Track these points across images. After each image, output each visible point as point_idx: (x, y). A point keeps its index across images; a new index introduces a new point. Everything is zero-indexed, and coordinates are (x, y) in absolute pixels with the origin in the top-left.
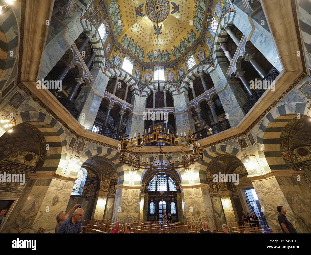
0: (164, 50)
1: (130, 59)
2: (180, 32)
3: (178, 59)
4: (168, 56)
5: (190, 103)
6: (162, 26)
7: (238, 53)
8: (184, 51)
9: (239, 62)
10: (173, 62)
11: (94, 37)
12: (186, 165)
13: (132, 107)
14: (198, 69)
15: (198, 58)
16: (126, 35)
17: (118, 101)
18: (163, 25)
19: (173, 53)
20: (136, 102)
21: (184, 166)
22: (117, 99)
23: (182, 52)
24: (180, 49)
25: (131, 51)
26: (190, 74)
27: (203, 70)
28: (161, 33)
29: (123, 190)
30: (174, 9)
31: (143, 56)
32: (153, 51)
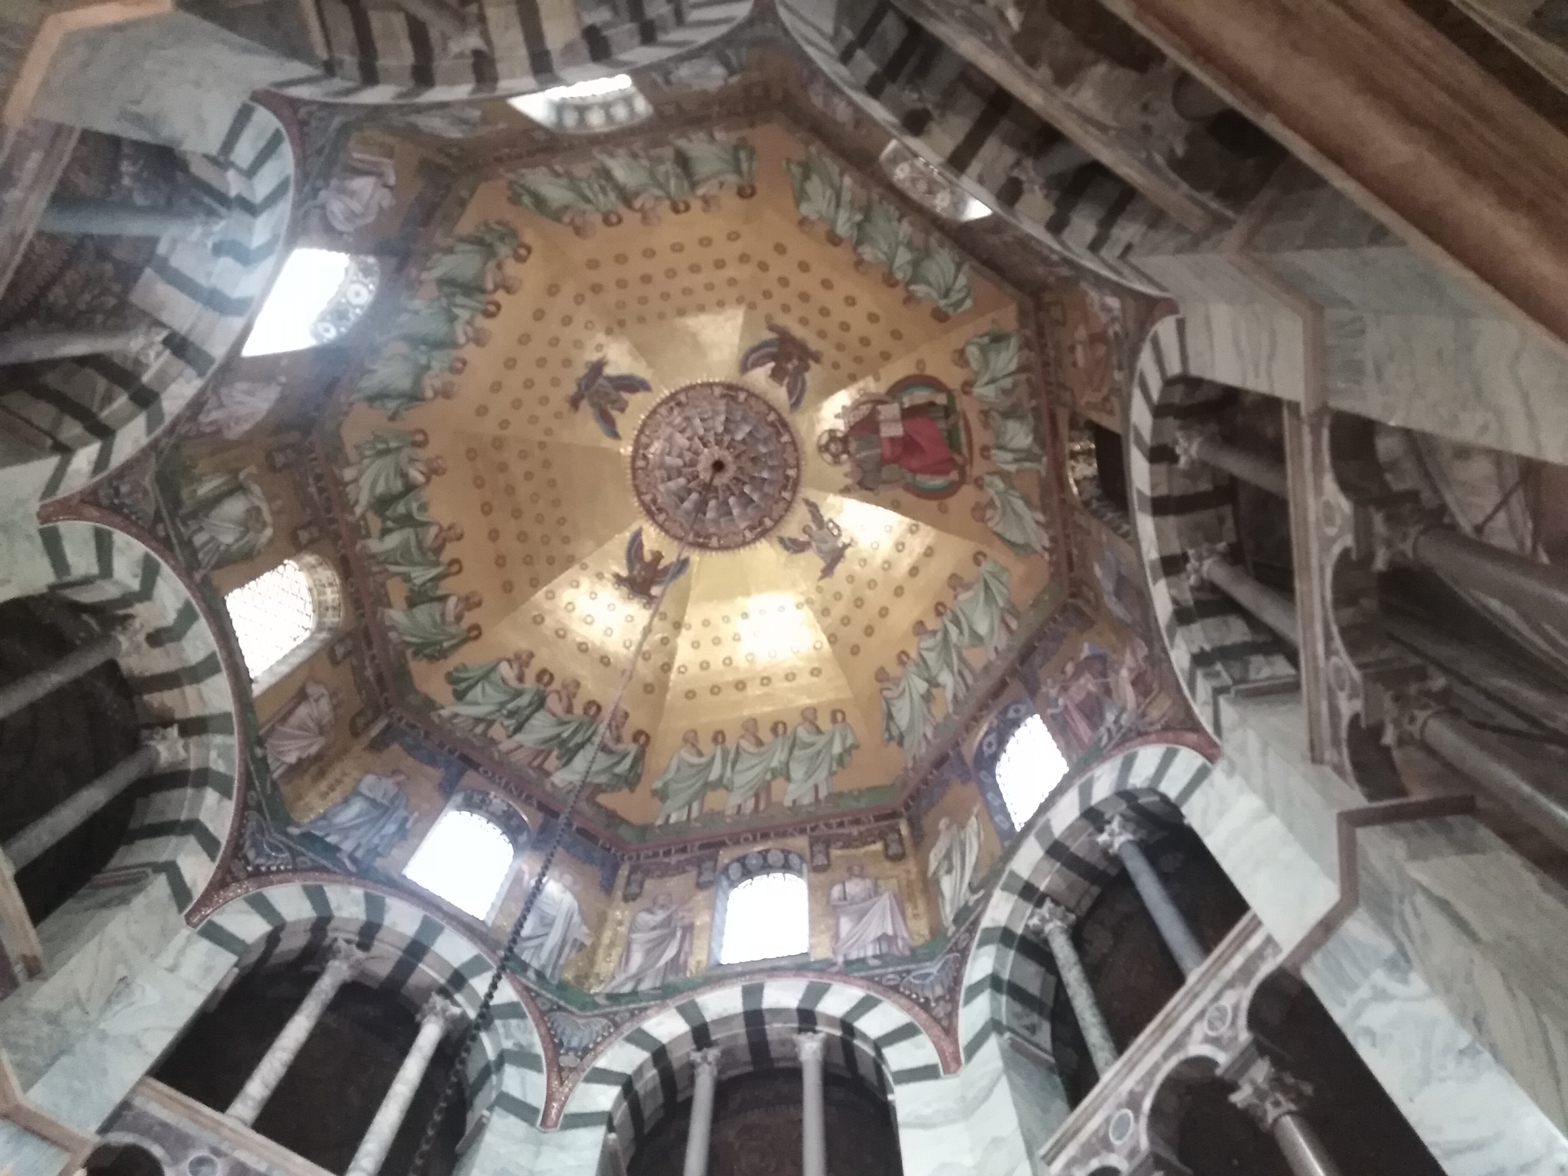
0: (456, 379)
4: (402, 395)
6: (615, 435)
8: (375, 545)
10: (330, 430)
14: (224, 722)
23: (375, 523)
24: (401, 509)
27: (202, 774)
28: (575, 402)
30: (648, 557)
31: (526, 199)
32: (509, 290)
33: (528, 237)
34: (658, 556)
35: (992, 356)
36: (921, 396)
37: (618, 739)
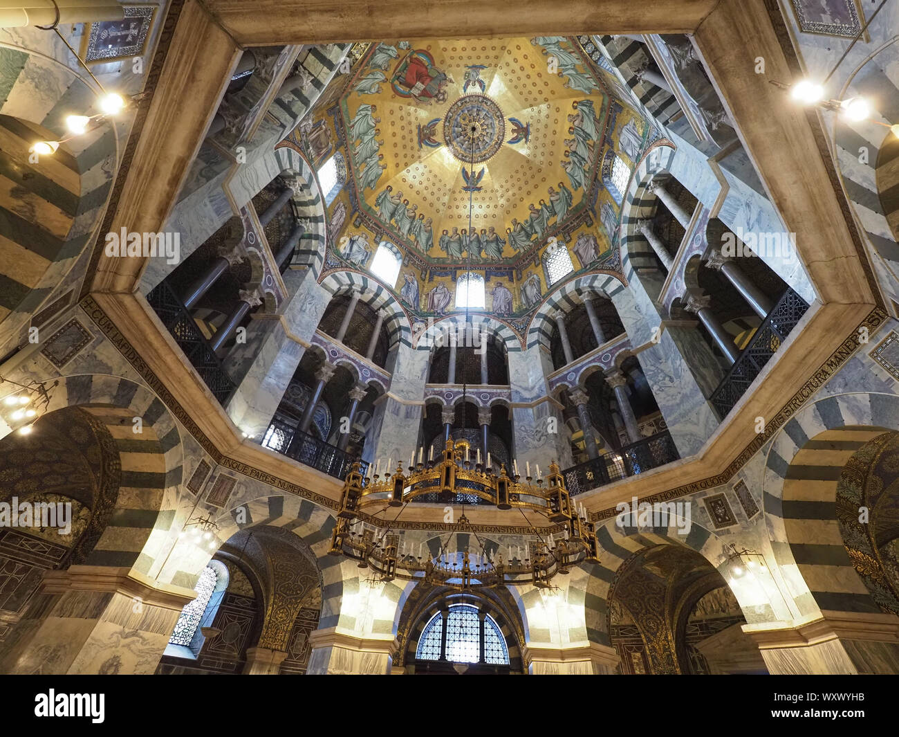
1: (395, 249)
2: (530, 187)
3: (524, 254)
4: (497, 244)
5: (557, 377)
7: (687, 248)
8: (540, 235)
9: (692, 270)
10: (511, 261)
11: (305, 191)
12: (541, 576)
13: (387, 378)
14: (578, 283)
15: (580, 255)
16: (390, 189)
17: (349, 358)
18: (486, 171)
19: (509, 238)
20: (399, 364)
21: (536, 579)
22: (346, 353)
23: (534, 237)
24: (529, 229)
25: (399, 229)
26: (557, 297)
27: (591, 287)
28: (479, 189)
29: (335, 651)
30: (515, 134)
31: (430, 243)
32: (456, 230)
33: (440, 234)
34: (513, 131)
35: (368, 86)
36: (401, 88)
37: (578, 116)
